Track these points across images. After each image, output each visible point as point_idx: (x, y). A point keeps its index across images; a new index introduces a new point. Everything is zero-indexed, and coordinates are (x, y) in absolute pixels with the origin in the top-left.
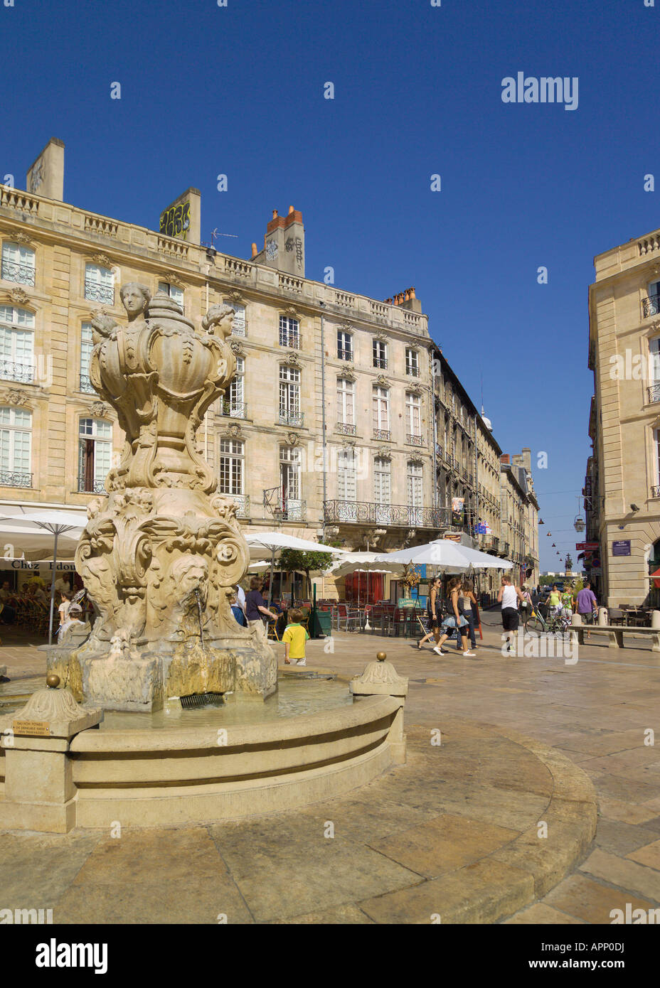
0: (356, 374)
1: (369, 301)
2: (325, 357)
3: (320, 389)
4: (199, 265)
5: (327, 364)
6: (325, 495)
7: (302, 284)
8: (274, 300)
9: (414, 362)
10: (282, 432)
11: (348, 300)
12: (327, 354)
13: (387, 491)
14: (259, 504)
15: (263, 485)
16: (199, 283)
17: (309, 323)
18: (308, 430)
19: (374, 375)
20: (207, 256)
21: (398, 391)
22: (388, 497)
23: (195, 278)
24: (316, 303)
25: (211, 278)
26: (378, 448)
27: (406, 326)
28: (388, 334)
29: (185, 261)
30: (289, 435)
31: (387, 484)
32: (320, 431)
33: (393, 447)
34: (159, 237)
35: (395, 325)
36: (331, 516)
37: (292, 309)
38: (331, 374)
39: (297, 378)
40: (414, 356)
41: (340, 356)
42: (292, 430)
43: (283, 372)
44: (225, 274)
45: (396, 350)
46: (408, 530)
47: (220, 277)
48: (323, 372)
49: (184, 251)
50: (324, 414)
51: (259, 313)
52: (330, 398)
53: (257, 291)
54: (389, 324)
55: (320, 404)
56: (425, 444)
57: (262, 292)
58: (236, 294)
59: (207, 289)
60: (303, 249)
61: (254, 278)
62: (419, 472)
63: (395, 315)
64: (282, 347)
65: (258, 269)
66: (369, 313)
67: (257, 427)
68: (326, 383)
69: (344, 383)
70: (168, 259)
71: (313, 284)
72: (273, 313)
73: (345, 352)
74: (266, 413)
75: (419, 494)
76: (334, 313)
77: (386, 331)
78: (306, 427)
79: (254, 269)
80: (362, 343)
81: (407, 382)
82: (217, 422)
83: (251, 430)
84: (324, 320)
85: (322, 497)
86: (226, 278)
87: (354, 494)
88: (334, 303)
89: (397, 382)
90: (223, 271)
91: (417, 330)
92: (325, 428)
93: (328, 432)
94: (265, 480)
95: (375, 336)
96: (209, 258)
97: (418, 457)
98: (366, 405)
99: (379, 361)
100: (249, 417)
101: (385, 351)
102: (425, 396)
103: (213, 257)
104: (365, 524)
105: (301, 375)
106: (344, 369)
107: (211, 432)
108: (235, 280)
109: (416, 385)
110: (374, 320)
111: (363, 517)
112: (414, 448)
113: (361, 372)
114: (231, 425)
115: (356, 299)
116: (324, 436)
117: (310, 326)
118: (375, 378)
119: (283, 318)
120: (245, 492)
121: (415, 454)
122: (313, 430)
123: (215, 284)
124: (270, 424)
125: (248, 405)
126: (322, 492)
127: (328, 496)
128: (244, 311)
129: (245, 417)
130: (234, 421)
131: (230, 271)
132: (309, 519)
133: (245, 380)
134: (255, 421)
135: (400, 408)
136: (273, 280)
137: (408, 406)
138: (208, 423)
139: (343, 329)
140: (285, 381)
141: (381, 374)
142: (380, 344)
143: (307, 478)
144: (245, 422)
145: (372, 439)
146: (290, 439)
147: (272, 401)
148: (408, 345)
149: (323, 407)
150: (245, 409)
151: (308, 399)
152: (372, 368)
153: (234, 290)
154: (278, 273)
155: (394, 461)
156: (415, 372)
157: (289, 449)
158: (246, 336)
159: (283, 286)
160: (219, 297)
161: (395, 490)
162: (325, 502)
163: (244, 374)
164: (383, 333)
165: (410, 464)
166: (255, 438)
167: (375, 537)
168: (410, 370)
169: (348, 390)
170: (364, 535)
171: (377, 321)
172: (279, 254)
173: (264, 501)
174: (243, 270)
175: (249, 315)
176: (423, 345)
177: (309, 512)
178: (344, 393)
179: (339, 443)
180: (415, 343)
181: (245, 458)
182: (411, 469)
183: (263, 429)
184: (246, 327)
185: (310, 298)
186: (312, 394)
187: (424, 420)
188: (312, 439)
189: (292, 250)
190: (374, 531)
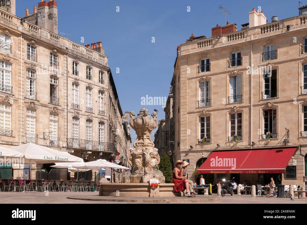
0: (80, 82)
1: (85, 48)
2: (68, 73)
3: (66, 88)
4: (17, 26)
5: (69, 77)
6: (67, 136)
7: (59, 38)
8: (48, 46)
9: (102, 77)
10: (51, 107)
11: (77, 47)
12: (69, 73)
13: (90, 134)
14: (42, 139)
15: (43, 130)
16: (18, 35)
17: (62, 57)
18: (61, 106)
19: (87, 83)
20: (21, 22)
21: (96, 90)
22: (91, 137)
23: (16, 32)
24: (65, 49)
25: (23, 33)
26: (88, 116)
27: (99, 61)
28: (92, 64)
29: (11, 23)
30: (54, 108)
31: (91, 132)
32: (66, 107)
33: (94, 115)
35: (95, 60)
36: (70, 145)
37: (55, 51)
38: (70, 81)
39: (56, 82)
40: (102, 75)
41: (73, 74)
42: (54, 106)
43: (51, 79)
44: (28, 31)
45: (95, 71)
46: (100, 152)
47: (26, 33)
48: (67, 80)
49: (11, 18)
50: (67, 100)
51: (42, 51)
52: (69, 92)
53: (42, 41)
54: (93, 59)
55: (66, 95)
56: (105, 115)
57: (44, 42)
58: (33, 42)
59: (21, 38)
60: (57, 20)
61: (40, 34)
62: (102, 127)
63: (95, 56)
65: (42, 30)
66: (85, 54)
67: (41, 104)
68: (68, 85)
69: (75, 86)
70: (4, 22)
71: (63, 39)
72: (47, 52)
73: (75, 73)
74: (44, 98)
75: (103, 137)
76: (72, 53)
77: (92, 63)
78: (60, 105)
79: (39, 29)
80: (82, 67)
81: (99, 86)
82: (25, 101)
83: (39, 105)
84: (68, 56)
85: (66, 136)
86: (29, 33)
87: (77, 135)
88: (71, 48)
89: (96, 87)
90: (27, 30)
91: (104, 63)
92: (67, 106)
93: (69, 108)
94: (44, 128)
95: (87, 65)
96: (21, 23)
97: (103, 120)
98: (83, 96)
99: (89, 77)
100: (38, 99)
101: (91, 72)
102: (106, 93)
103: (23, 23)
104: (83, 149)
105: (58, 82)
106: (75, 79)
107: (23, 106)
108: (32, 34)
109: (103, 88)
110: (87, 57)
111: (83, 146)
112: (101, 116)
114: (31, 103)
115: (80, 47)
116: (67, 109)
117: (62, 59)
118: (87, 84)
119: (51, 54)
120: (36, 133)
121: (102, 119)
122: (63, 106)
123: (24, 36)
124: (46, 103)
125: (37, 94)
126: (66, 134)
127: (68, 136)
128: (35, 50)
129: (36, 99)
130: (32, 101)
131: (30, 30)
132: (61, 146)
133: (36, 82)
134: (40, 101)
135: (96, 98)
136: (47, 35)
137: (99, 97)
138: (22, 101)
139: (75, 61)
140: (51, 83)
141: (89, 82)
142: (89, 68)
143: (60, 128)
144: (36, 101)
145: (85, 112)
146: (54, 110)
147: (47, 92)
148: (100, 70)
149: (67, 96)
150: (36, 96)
151: (61, 92)
152: (86, 80)
153: (32, 40)
154: (49, 33)
155: (93, 121)
156: (102, 82)
157: (53, 114)
158: (36, 61)
159: (51, 39)
160: (26, 42)
161: (94, 134)
162: (67, 139)
163: (36, 79)
164: (90, 64)
165: (99, 123)
166: (40, 109)
167: (87, 155)
168: (100, 81)
169: (76, 89)
170: (82, 154)
171: (89, 58)
172: (45, 20)
173: (44, 137)
174: (35, 30)
175: (38, 52)
176: (106, 70)
177: (61, 143)
178: (74, 90)
179: (73, 113)
180: (103, 69)
181: (36, 118)
182: (100, 126)
183: (43, 105)
184: (36, 57)
185: (62, 46)
186: (63, 90)
187: (105, 104)
188: (63, 110)
189: (52, 19)
190: (86, 152)
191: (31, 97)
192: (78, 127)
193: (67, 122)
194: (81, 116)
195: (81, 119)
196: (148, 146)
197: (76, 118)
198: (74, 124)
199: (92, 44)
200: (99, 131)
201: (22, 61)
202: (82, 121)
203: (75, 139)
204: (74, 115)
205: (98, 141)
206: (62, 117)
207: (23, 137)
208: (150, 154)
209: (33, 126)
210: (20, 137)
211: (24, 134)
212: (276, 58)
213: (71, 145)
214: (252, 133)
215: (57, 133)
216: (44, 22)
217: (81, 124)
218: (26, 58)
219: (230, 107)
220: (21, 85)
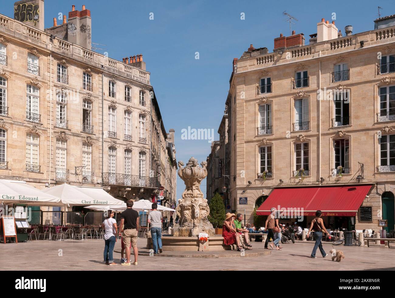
0: (117, 105)
1: (124, 65)
2: (104, 96)
3: (101, 113)
4: (46, 43)
5: (105, 100)
6: (102, 169)
7: (93, 55)
8: (81, 64)
9: (143, 98)
10: (84, 136)
11: (114, 64)
12: (104, 95)
13: (129, 167)
14: (73, 174)
15: (75, 164)
16: (47, 54)
17: (97, 77)
18: (95, 135)
19: (125, 105)
20: (50, 39)
21: (135, 114)
22: (130, 170)
23: (45, 51)
24: (100, 66)
25: (53, 52)
26: (126, 145)
27: (140, 79)
29: (40, 41)
30: (87, 138)
31: (129, 164)
32: (101, 136)
33: (133, 144)
34: (27, 27)
35: (135, 78)
37: (89, 70)
38: (106, 104)
39: (90, 106)
40: (143, 95)
41: (110, 95)
42: (88, 135)
43: (84, 104)
44: (58, 49)
45: (135, 91)
46: (140, 188)
47: (56, 51)
48: (102, 104)
49: (39, 35)
50: (102, 127)
51: (74, 71)
52: (105, 118)
53: (74, 59)
54: (133, 77)
55: (101, 121)
56: (147, 143)
57: (76, 60)
58: (64, 61)
59: (51, 58)
60: (91, 32)
61: (71, 52)
62: (143, 158)
63: (135, 73)
64: (84, 90)
65: (73, 46)
66: (123, 71)
67: (73, 133)
68: (104, 110)
69: (111, 110)
70: (32, 40)
71: (98, 55)
72: (80, 71)
73: (112, 94)
74: (77, 126)
75: (144, 169)
76: (108, 72)
77: (131, 82)
78: (94, 133)
79: (71, 46)
80: (120, 87)
81: (140, 109)
82: (55, 131)
83: (70, 135)
84: (103, 75)
85: (101, 170)
86: (59, 51)
87: (114, 169)
88: (108, 66)
89: (136, 110)
90: (57, 47)
91: (145, 80)
92: (103, 134)
93: (104, 137)
94: (76, 161)
95: (126, 84)
96: (51, 40)
97: (144, 150)
98: (121, 122)
99: (128, 98)
100: (69, 128)
101: (130, 92)
102: (148, 117)
103: (53, 40)
104: (121, 185)
105: (92, 106)
106: (112, 102)
107: (53, 136)
108: (63, 52)
109: (144, 111)
110: (126, 75)
111: (120, 181)
112: (142, 145)
113: (119, 104)
114: (62, 132)
115: (118, 63)
116: (102, 138)
117: (97, 79)
118: (125, 107)
119: (84, 74)
120: (67, 168)
121: (143, 148)
122: (97, 135)
123: (54, 55)
124: (78, 132)
125: (69, 121)
126: (101, 168)
127: (104, 170)
128: (66, 70)
129: (67, 128)
130: (63, 130)
131: (60, 47)
132: (95, 182)
133: (67, 107)
134: (72, 130)
135: (136, 123)
136: (80, 52)
137: (140, 122)
138: (51, 131)
139: (111, 80)
140: (85, 108)
141: (128, 105)
142: (128, 88)
143: (94, 161)
144: (67, 130)
145: (124, 140)
146: (87, 140)
147: (79, 119)
148: (141, 89)
149: (102, 123)
150: (67, 124)
151: (95, 118)
152: (124, 102)
153: (63, 59)
154: (82, 49)
155: (133, 151)
156: (143, 104)
157: (86, 145)
158: (68, 84)
159: (84, 56)
160: (56, 62)
161: (133, 167)
162: (102, 173)
163: (67, 105)
164: (129, 83)
165: (140, 153)
166: (72, 139)
167: (125, 192)
168: (141, 102)
169: (113, 114)
170: (120, 191)
171: (127, 76)
172: (77, 33)
173: (75, 173)
174: (66, 46)
175: (69, 72)
176: (147, 89)
177: (95, 178)
178: (111, 115)
179: (109, 142)
180: (144, 88)
181: (66, 149)
182: (140, 156)
183: (75, 134)
184: (68, 79)
185: (97, 63)
186: (97, 116)
187: (147, 130)
188: (97, 140)
189: (85, 32)
190: (125, 189)
191: (61, 126)
192: (114, 158)
193: (102, 154)
194: (118, 145)
195: (118, 149)
196: (197, 197)
197: (113, 148)
198: (110, 156)
199: (130, 58)
200: (140, 162)
201: (52, 84)
202: (120, 152)
203: (111, 174)
204: (110, 145)
205: (138, 174)
206: (97, 147)
207: (52, 173)
208: (199, 206)
209: (63, 160)
210: (48, 173)
211: (53, 170)
212: (348, 79)
213: (107, 180)
214: (320, 167)
215: (90, 167)
216: (76, 35)
217: (118, 155)
218: (56, 80)
219: (294, 136)
220: (51, 112)
